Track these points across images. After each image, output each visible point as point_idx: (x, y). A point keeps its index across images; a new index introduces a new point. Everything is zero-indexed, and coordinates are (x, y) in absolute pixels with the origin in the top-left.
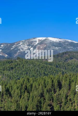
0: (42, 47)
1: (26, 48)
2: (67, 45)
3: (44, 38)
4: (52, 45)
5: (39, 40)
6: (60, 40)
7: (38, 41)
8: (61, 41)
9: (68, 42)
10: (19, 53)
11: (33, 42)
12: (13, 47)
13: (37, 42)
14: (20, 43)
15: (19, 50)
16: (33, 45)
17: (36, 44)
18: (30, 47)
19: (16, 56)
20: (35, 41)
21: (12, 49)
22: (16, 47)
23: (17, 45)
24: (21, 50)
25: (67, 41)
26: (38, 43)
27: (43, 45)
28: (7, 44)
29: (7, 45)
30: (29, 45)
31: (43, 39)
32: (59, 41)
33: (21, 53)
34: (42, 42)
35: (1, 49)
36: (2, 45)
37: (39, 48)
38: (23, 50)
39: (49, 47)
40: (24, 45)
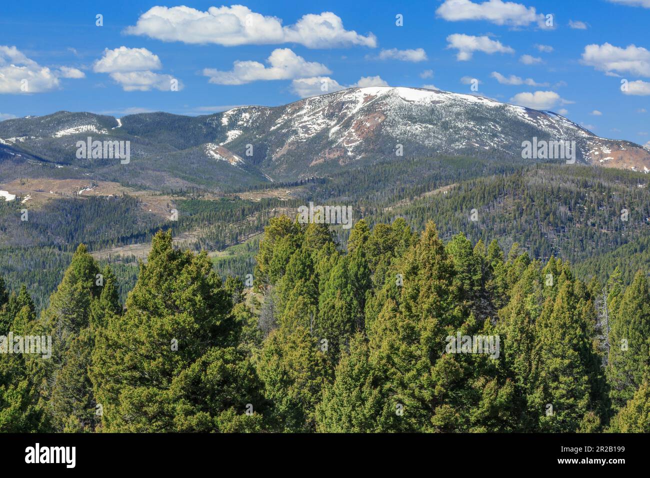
0: (368, 125)
1: (319, 125)
2: (458, 114)
3: (384, 90)
4: (404, 117)
5: (368, 98)
6: (436, 97)
7: (361, 100)
8: (438, 102)
9: (461, 104)
10: (293, 143)
11: (343, 103)
12: (280, 121)
13: (359, 106)
14: (302, 108)
15: (295, 132)
16: (345, 115)
17: (354, 111)
18: (333, 123)
19: (278, 155)
20: (352, 102)
21: (273, 128)
22: (287, 124)
23: (293, 113)
24: (301, 135)
25: (462, 100)
26: (362, 109)
27: (375, 118)
28: (262, 110)
29: (263, 114)
30: (330, 116)
31: (379, 95)
32: (433, 102)
33: (297, 143)
34: (373, 104)
35: (241, 127)
36: (244, 115)
37: (359, 127)
38: (306, 132)
39: (393, 124)
40: (314, 115)
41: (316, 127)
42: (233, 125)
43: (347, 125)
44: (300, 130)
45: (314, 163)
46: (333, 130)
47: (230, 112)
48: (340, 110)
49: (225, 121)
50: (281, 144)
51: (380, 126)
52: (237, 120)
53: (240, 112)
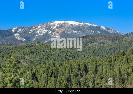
0: (60, 31)
1: (44, 32)
2: (87, 28)
3: (63, 22)
4: (71, 29)
5: (58, 24)
6: (79, 23)
7: (56, 25)
8: (80, 25)
9: (87, 25)
10: (37, 37)
11: (51, 25)
12: (31, 31)
13: (56, 26)
14: (38, 27)
15: (37, 34)
16: (52, 29)
17: (55, 28)
18: (49, 31)
19: (34, 40)
20: (53, 25)
21: (29, 33)
22: (34, 31)
23: (35, 29)
25: (87, 24)
27: (62, 29)
28: (25, 28)
30: (47, 29)
31: (61, 23)
33: (39, 37)
34: (60, 25)
35: (19, 33)
36: (19, 29)
37: (58, 32)
38: (41, 33)
39: (68, 31)
40: (42, 29)
41: (43, 32)
42: (16, 32)
43: (53, 31)
44: (39, 33)
45: (46, 42)
46: (49, 33)
47: (15, 29)
48: (50, 27)
49: (13, 31)
50: (34, 37)
51: (64, 31)
52: (17, 31)
53: (18, 28)
